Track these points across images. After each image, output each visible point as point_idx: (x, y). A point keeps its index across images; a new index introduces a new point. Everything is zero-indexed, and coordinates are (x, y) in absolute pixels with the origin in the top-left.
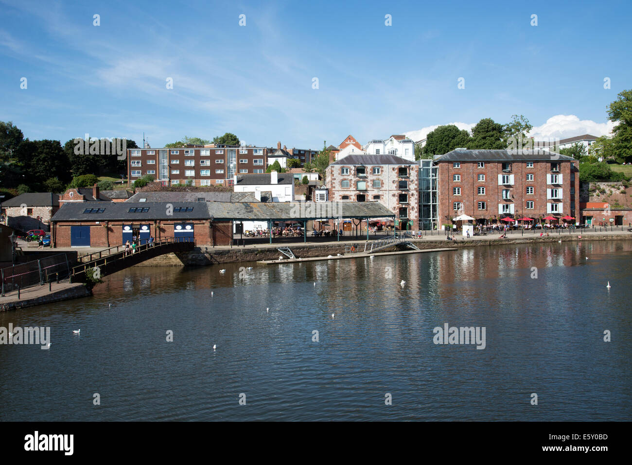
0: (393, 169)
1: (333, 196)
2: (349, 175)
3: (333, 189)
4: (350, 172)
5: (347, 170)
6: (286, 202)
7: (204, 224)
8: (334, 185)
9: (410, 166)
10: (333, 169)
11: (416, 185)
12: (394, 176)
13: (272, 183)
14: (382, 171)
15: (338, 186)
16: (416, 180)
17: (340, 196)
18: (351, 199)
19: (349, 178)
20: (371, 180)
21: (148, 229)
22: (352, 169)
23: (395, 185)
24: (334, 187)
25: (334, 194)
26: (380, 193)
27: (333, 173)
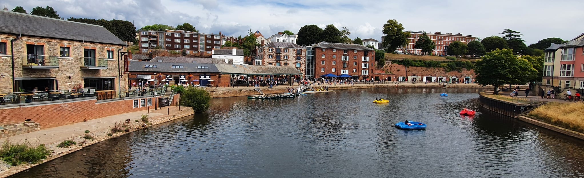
0: (294, 50)
1: (264, 62)
2: (272, 52)
3: (264, 59)
4: (273, 50)
5: (271, 49)
6: (240, 65)
7: (216, 75)
8: (265, 57)
9: (302, 49)
10: (264, 49)
11: (304, 58)
12: (294, 54)
13: (233, 54)
14: (289, 51)
15: (266, 58)
16: (305, 56)
17: (268, 62)
18: (273, 64)
19: (272, 54)
20: (283, 55)
21: (184, 78)
22: (274, 49)
23: (295, 58)
24: (265, 58)
25: (265, 62)
26: (288, 62)
27: (264, 51)
